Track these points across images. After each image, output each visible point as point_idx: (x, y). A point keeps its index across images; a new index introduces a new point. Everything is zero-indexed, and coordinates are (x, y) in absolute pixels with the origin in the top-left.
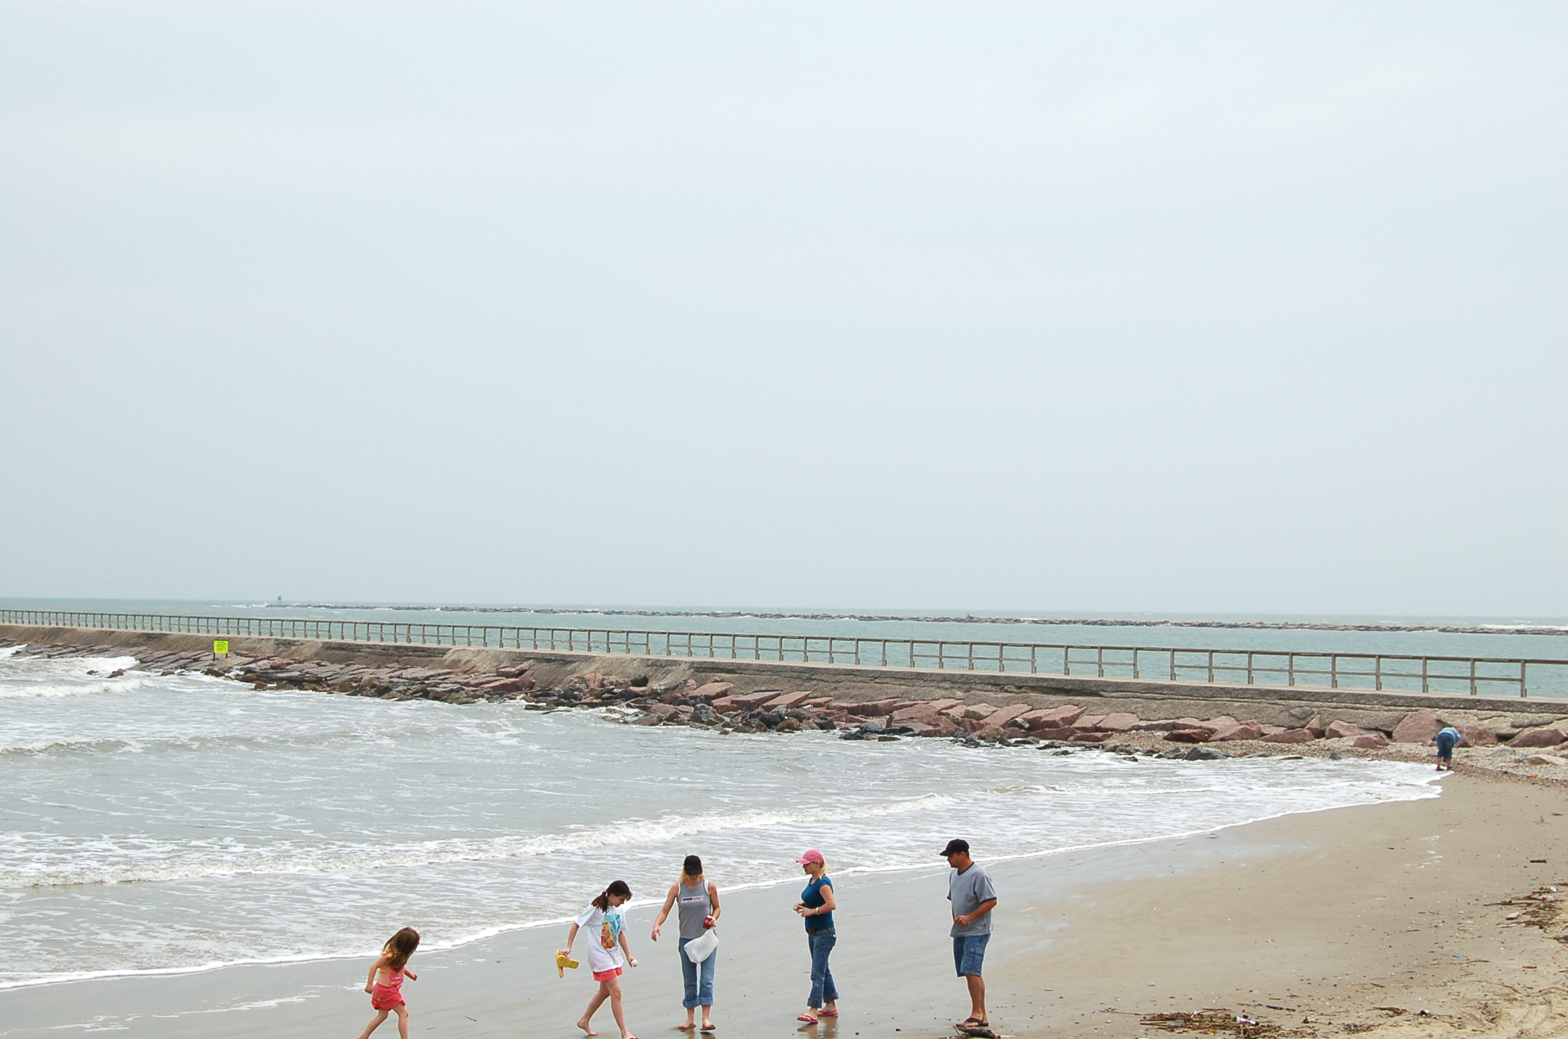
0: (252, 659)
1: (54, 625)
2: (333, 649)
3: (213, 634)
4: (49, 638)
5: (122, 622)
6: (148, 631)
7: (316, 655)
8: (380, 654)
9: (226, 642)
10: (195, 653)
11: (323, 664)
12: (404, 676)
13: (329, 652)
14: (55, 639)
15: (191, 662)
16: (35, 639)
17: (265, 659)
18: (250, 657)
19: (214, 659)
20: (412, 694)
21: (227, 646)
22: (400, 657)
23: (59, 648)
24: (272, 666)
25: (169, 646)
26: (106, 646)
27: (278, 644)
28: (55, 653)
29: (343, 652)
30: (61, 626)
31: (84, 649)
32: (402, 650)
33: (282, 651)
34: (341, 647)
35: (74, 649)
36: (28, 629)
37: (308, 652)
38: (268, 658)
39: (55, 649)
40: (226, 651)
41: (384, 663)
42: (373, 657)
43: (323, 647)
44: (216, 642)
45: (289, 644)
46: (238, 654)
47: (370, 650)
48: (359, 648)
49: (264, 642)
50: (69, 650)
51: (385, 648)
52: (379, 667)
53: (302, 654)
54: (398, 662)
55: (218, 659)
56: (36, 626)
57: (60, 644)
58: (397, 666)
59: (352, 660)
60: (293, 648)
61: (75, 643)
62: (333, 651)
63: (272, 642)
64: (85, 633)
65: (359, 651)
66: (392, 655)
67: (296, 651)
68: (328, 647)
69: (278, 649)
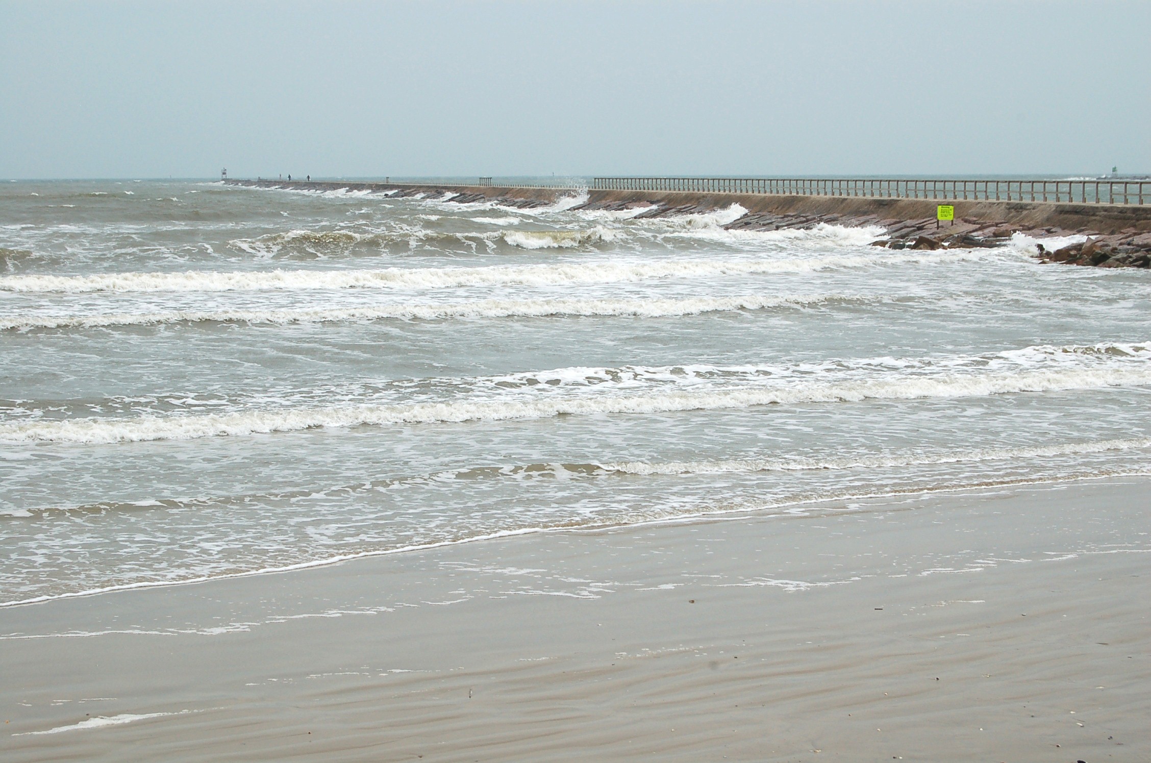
0: (978, 226)
1: (787, 194)
2: (1067, 212)
3: (940, 199)
4: (783, 207)
5: (852, 189)
6: (877, 197)
7: (1048, 220)
8: (1116, 218)
9: (951, 207)
10: (919, 222)
11: (1053, 230)
12: (1134, 243)
13: (1062, 216)
14: (789, 208)
15: (914, 231)
16: (770, 209)
17: (992, 226)
18: (978, 224)
19: (938, 227)
20: (1131, 263)
21: (952, 212)
22: (1138, 220)
23: (790, 218)
24: (994, 234)
25: (898, 214)
26: (835, 215)
27: (1009, 209)
28: (784, 224)
29: (1076, 217)
30: (794, 194)
31: (815, 218)
32: (1140, 212)
33: (1012, 217)
34: (1076, 211)
35: (804, 219)
36: (765, 198)
37: (1039, 216)
38: (997, 225)
39: (786, 219)
40: (951, 218)
41: (1120, 228)
42: (1109, 221)
43: (1056, 211)
44: (940, 208)
45: (1020, 208)
46: (966, 221)
47: (1105, 213)
48: (1093, 211)
49: (995, 207)
50: (799, 220)
51: (1122, 211)
52: (1112, 233)
53: (1032, 220)
54: (1134, 226)
55: (942, 227)
56: (771, 195)
57: (792, 214)
58: (1132, 230)
59: (1085, 226)
60: (1025, 212)
61: (806, 213)
62: (1066, 216)
63: (1003, 206)
64: (818, 201)
65: (1093, 215)
66: (1129, 218)
67: (1027, 216)
68: (1062, 210)
69: (1009, 214)
